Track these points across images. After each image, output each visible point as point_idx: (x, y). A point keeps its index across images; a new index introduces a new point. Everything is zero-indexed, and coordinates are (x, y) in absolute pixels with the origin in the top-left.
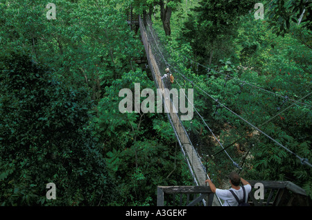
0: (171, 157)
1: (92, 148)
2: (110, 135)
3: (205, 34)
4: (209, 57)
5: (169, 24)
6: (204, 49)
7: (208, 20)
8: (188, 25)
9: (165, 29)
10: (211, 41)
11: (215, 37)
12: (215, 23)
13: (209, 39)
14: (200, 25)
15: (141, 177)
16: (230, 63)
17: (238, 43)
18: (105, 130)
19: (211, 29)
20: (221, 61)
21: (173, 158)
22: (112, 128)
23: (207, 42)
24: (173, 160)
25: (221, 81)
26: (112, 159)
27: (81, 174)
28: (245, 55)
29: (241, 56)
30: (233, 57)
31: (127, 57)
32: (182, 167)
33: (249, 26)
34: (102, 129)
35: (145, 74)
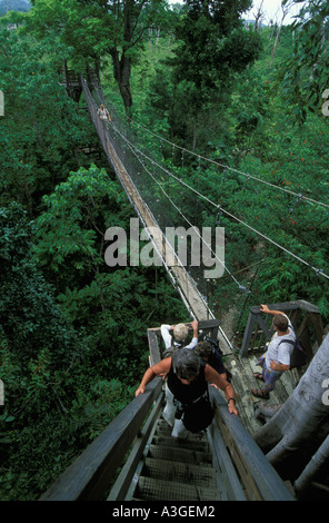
0: (150, 291)
1: (39, 292)
2: (57, 269)
3: (186, 103)
4: (192, 138)
5: (128, 86)
6: (185, 126)
7: (188, 80)
8: (158, 88)
9: (123, 95)
10: (195, 114)
11: (199, 107)
12: (198, 85)
13: (191, 110)
14: (175, 88)
15: (112, 323)
16: (223, 146)
17: (232, 115)
18: (49, 263)
19: (193, 94)
20: (210, 143)
21: (153, 291)
22: (60, 259)
23: (189, 115)
24: (153, 295)
25: (212, 173)
26: (67, 304)
27: (31, 330)
28: (243, 133)
29: (236, 135)
30: (226, 137)
31: (69, 146)
32: (167, 302)
33: (247, 89)
34: (44, 262)
35: (103, 172)
